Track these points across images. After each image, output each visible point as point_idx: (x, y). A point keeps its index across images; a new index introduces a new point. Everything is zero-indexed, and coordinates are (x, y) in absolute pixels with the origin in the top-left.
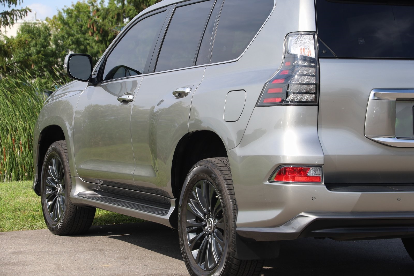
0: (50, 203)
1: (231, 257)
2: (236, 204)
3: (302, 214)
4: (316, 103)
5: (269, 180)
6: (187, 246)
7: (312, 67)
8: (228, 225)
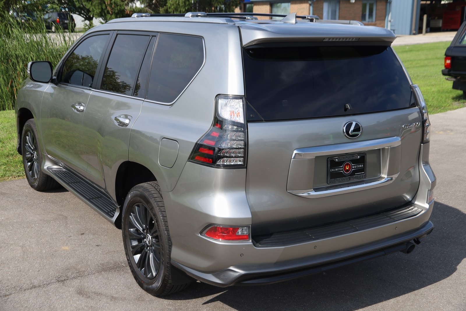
0: (29, 164)
3: (232, 268)
4: (244, 166)
5: (201, 233)
7: (240, 131)
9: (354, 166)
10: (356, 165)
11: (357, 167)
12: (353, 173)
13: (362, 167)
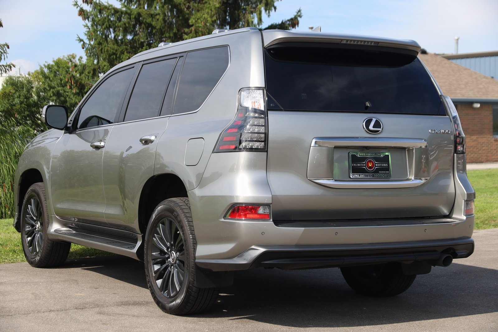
0: (29, 239)
1: (191, 285)
2: (195, 239)
3: (253, 247)
4: (265, 149)
5: (225, 217)
6: (152, 276)
7: (261, 118)
8: (189, 258)
9: (378, 164)
10: (380, 164)
11: (380, 165)
12: (377, 171)
13: (386, 166)
